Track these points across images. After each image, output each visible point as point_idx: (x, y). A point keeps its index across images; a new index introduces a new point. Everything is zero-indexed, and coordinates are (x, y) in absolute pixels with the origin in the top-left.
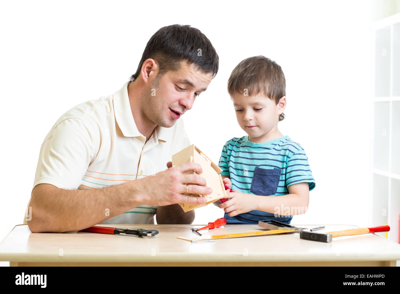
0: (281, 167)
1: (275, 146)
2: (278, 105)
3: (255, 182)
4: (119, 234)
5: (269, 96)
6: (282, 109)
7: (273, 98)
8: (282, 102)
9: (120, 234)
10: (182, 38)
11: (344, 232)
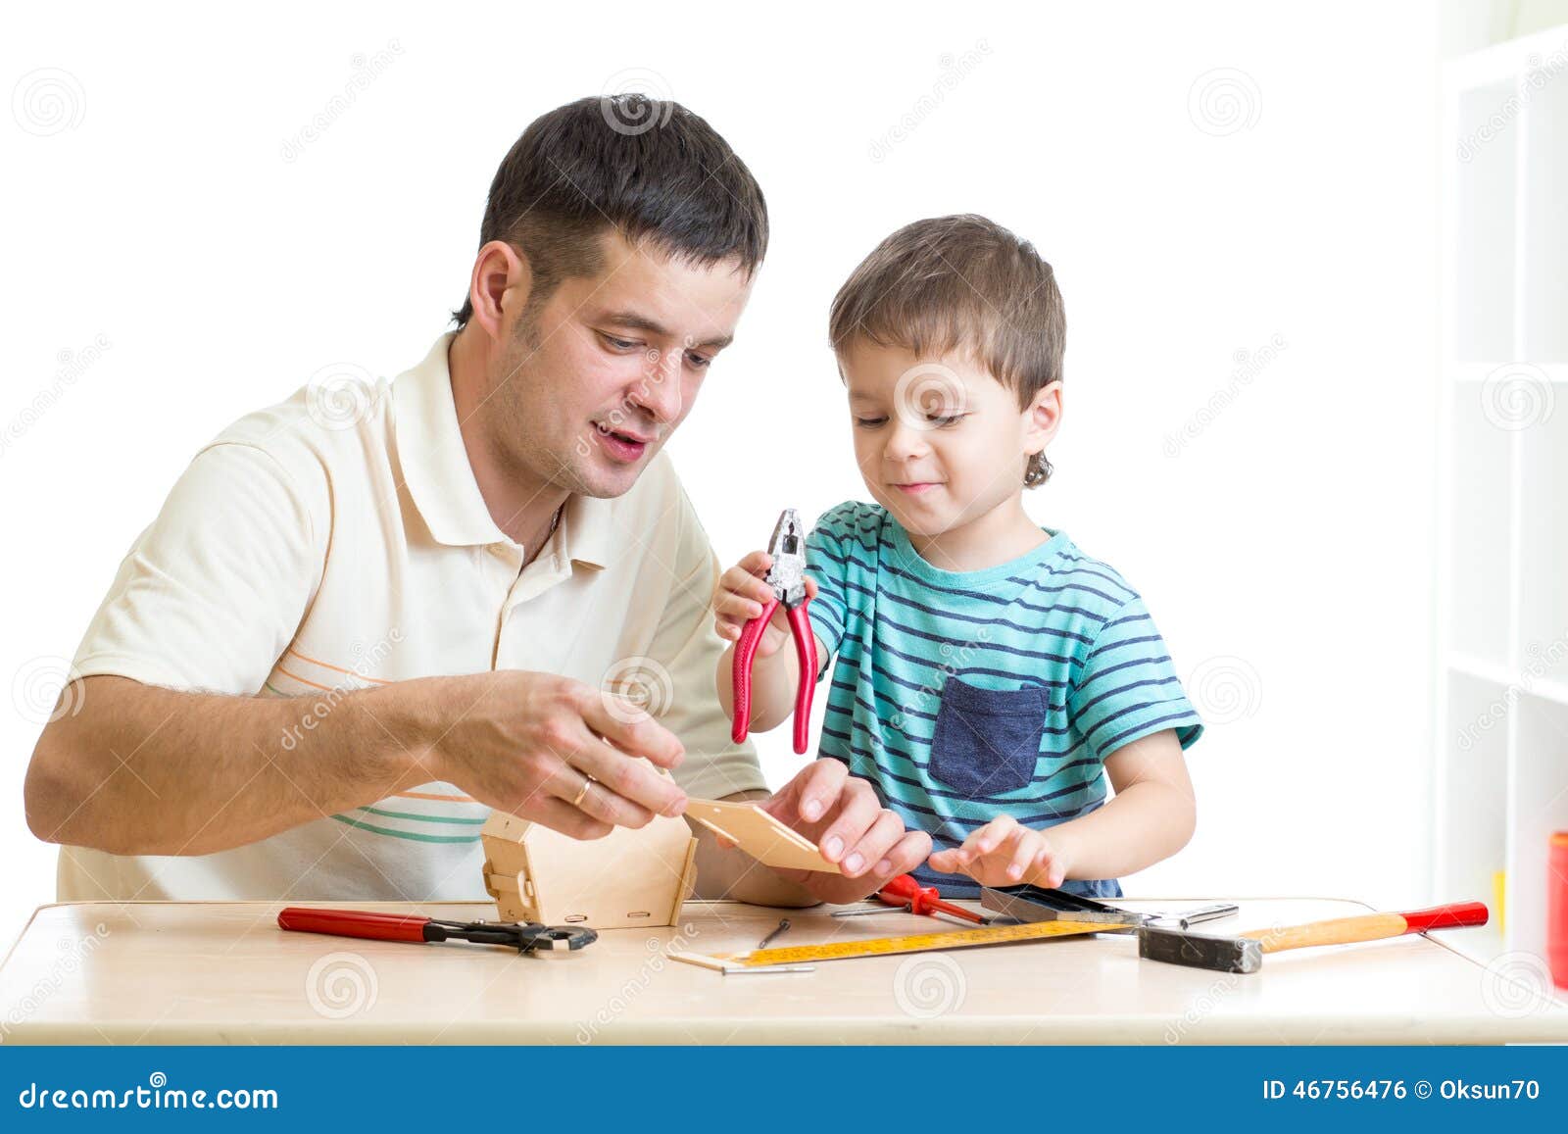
0: (1046, 677)
1: (1022, 587)
2: (1029, 414)
3: (946, 739)
4: (443, 940)
5: (996, 370)
6: (1041, 433)
7: (1009, 377)
8: (1045, 404)
9: (448, 940)
10: (595, 143)
11: (1307, 931)
